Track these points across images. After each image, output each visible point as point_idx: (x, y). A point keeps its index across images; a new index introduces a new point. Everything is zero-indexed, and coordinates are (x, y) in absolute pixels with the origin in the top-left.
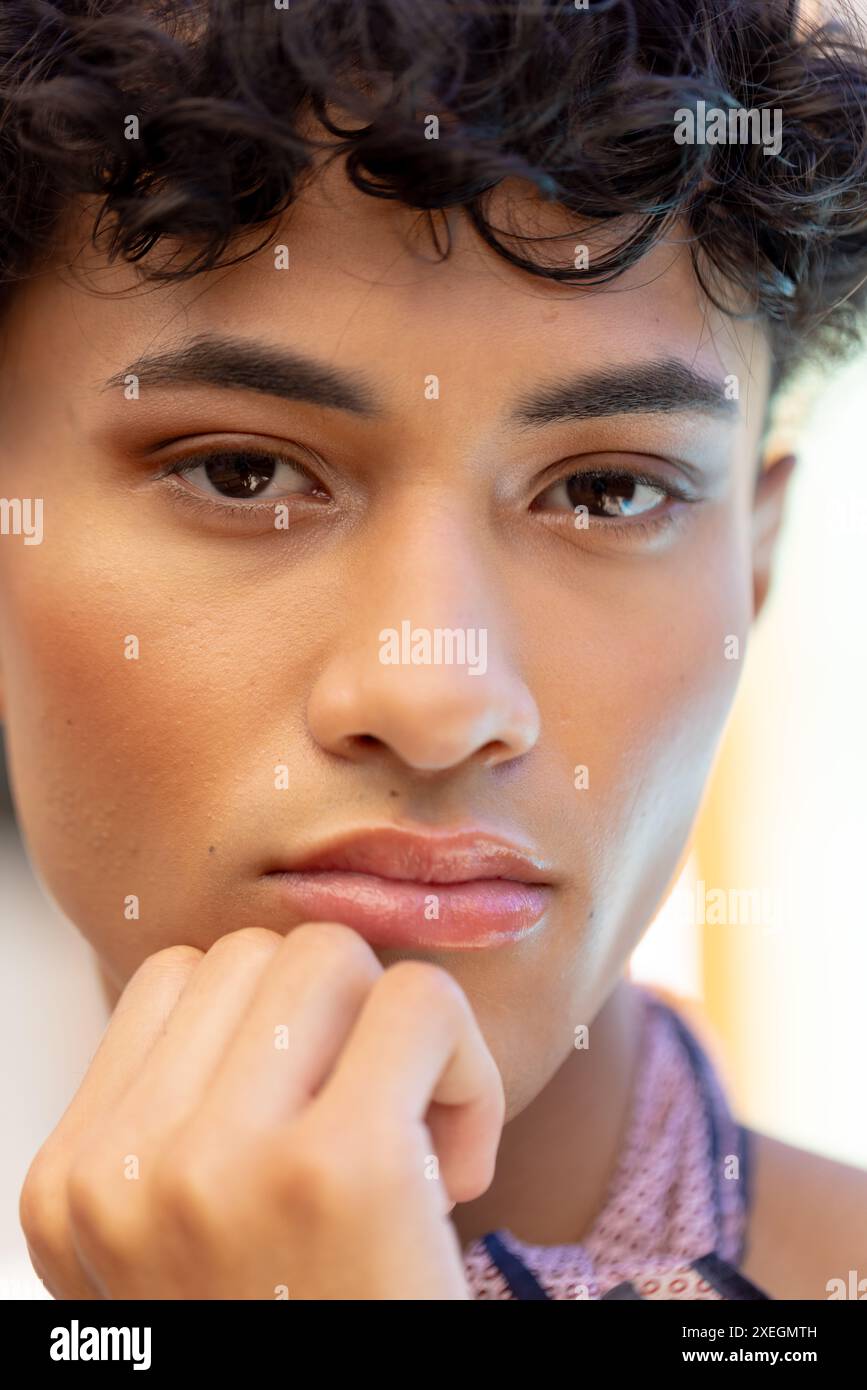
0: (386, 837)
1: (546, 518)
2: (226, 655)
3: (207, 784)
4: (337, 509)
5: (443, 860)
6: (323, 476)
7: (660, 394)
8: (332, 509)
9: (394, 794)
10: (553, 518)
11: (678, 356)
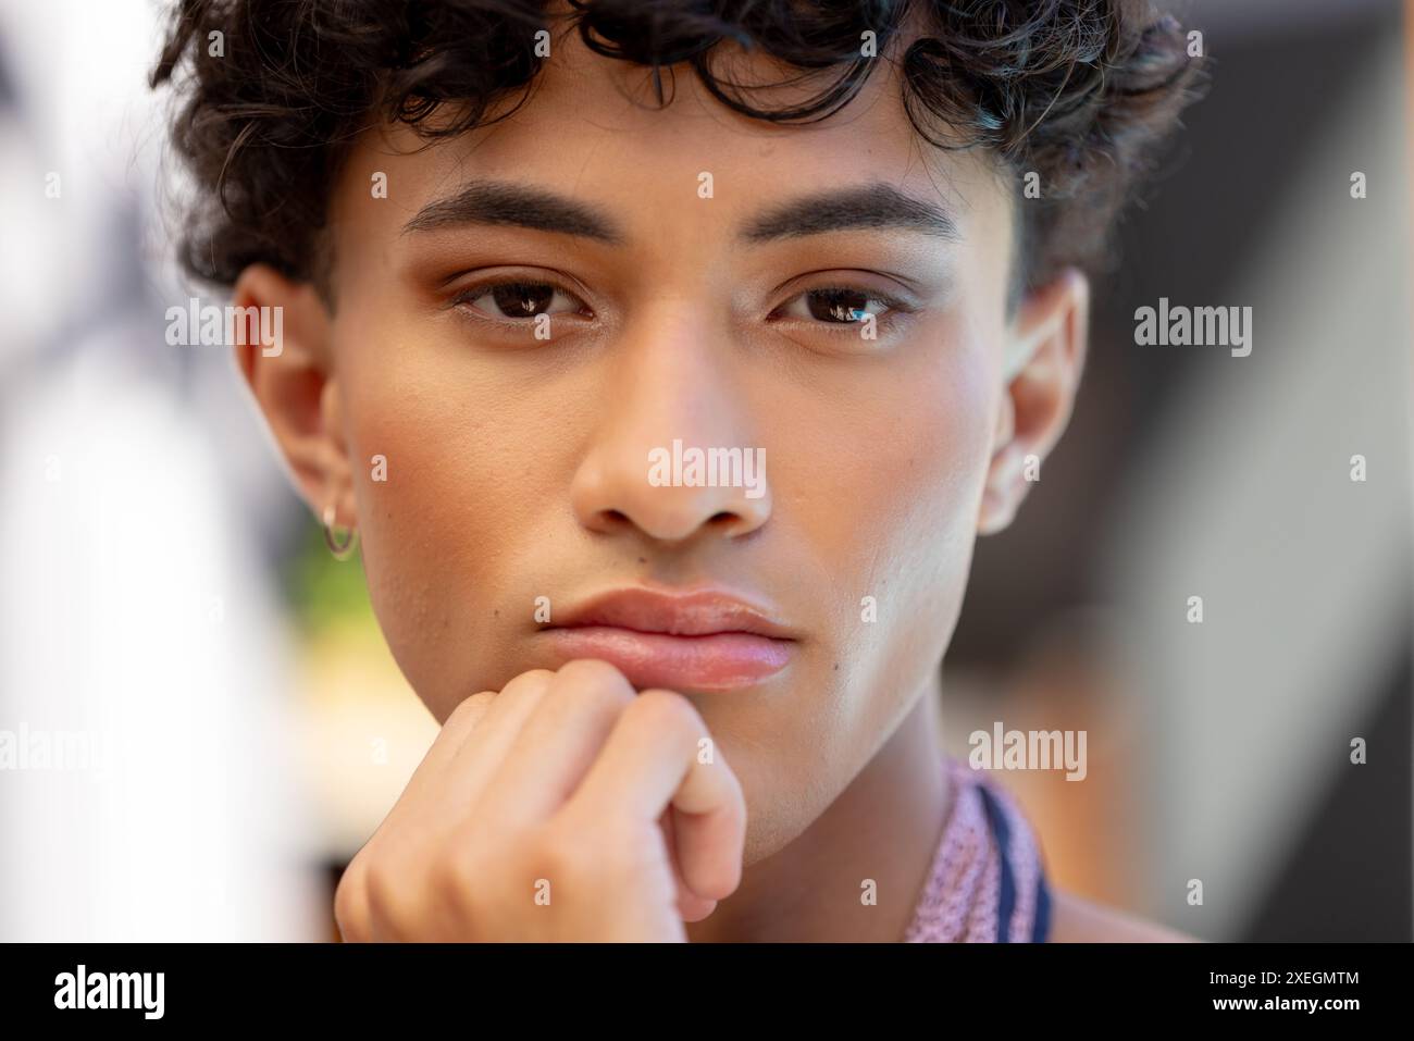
0: (635, 595)
1: (781, 326)
2: (507, 450)
3: (493, 559)
4: (600, 324)
5: (685, 616)
6: (585, 297)
7: (868, 212)
8: (594, 326)
9: (642, 560)
10: (787, 325)
11: (889, 181)
